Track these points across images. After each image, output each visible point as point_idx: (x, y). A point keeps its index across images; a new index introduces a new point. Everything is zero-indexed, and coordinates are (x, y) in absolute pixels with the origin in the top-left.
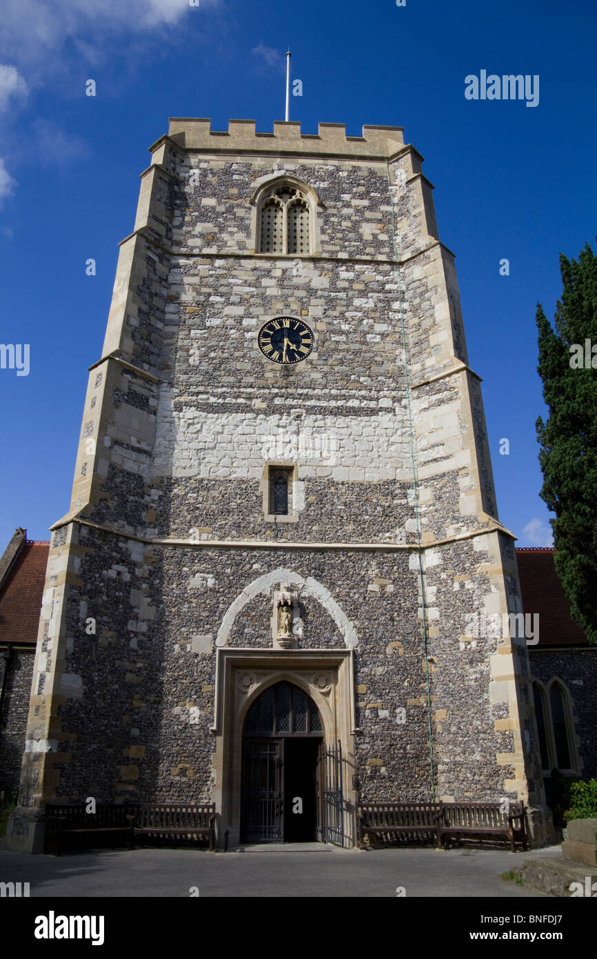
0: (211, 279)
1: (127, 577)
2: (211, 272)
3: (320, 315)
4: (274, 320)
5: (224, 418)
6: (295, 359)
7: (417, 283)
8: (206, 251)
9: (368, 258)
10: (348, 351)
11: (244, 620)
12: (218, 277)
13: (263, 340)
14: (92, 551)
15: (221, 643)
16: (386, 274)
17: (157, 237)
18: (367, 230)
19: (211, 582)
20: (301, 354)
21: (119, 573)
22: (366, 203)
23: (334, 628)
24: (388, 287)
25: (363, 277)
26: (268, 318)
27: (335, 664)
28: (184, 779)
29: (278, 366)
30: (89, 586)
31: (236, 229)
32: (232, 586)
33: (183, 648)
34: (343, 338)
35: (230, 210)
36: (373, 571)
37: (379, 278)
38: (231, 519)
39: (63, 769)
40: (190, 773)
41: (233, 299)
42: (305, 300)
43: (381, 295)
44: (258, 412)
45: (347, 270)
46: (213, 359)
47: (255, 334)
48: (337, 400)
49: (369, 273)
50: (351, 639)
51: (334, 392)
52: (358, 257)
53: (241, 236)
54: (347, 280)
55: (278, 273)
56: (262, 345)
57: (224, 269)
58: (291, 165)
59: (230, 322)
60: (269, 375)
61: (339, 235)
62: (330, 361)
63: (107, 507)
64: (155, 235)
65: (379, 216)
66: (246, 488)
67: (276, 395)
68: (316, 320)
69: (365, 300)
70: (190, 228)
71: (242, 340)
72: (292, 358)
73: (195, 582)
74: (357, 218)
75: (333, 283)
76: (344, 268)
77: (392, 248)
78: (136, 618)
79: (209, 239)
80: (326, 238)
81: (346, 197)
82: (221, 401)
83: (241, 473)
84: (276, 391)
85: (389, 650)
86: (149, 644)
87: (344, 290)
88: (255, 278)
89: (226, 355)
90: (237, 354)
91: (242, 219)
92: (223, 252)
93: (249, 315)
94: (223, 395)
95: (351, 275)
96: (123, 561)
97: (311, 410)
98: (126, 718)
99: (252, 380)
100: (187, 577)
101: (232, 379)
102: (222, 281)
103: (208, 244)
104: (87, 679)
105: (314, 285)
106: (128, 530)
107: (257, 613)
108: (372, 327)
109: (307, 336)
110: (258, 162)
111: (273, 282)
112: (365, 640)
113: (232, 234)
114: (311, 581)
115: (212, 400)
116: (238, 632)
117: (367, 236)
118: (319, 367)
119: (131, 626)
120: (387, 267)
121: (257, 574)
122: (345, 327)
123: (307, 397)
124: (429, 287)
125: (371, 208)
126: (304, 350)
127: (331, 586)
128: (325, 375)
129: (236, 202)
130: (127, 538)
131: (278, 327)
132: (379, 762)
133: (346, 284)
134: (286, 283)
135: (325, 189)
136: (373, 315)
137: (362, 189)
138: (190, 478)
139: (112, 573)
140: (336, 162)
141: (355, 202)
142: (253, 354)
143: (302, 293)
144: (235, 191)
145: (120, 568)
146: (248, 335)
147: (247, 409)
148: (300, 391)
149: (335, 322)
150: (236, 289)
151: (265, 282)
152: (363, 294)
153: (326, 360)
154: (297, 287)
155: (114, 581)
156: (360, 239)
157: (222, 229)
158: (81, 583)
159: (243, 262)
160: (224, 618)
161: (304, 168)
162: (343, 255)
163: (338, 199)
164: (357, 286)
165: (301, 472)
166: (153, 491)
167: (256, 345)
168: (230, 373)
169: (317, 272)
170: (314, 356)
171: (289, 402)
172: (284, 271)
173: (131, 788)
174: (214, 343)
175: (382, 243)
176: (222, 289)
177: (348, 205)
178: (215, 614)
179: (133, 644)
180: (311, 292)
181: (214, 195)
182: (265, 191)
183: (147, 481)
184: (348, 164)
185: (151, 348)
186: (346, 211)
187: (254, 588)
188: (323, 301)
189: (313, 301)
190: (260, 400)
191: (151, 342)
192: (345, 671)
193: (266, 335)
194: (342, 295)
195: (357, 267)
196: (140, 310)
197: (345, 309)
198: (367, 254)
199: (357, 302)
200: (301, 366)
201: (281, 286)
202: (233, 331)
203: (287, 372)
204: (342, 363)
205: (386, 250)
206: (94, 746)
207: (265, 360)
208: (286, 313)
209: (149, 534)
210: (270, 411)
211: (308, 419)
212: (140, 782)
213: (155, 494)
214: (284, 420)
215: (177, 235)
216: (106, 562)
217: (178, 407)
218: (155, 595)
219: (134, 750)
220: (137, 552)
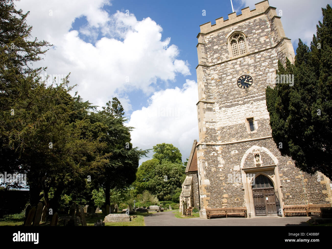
0: (222, 70)
1: (216, 154)
2: (221, 68)
3: (253, 72)
4: (240, 77)
5: (233, 108)
6: (248, 87)
7: (280, 53)
8: (218, 62)
9: (264, 49)
10: (263, 80)
11: (246, 160)
12: (223, 69)
13: (238, 84)
14: (206, 150)
15: (242, 167)
16: (271, 52)
17: (204, 63)
18: (262, 40)
19: (237, 152)
20: (250, 85)
21: (214, 154)
22: (260, 31)
23: (271, 159)
24: (271, 56)
25: (263, 56)
26: (239, 77)
27: (273, 169)
28: (238, 201)
29: (244, 90)
30: (207, 159)
31: (224, 53)
32: (242, 153)
33: (232, 170)
34: (260, 77)
35: (222, 48)
37: (269, 54)
38: (239, 135)
39: (208, 201)
40: (239, 200)
41: (228, 74)
42: (248, 68)
43: (270, 59)
44: (241, 105)
45: (258, 55)
46: (227, 93)
47: (236, 83)
48: (262, 96)
49: (265, 54)
50: (276, 162)
51: (261, 93)
52: (261, 50)
53: (226, 55)
54: (259, 58)
55: (239, 63)
56: (238, 85)
57: (224, 66)
58: (236, 27)
59: (229, 81)
60: (242, 93)
61: (254, 45)
62: (258, 85)
63: (208, 139)
64: (203, 63)
65: (265, 33)
66: (242, 126)
67: (245, 99)
68: (252, 73)
69: (265, 63)
70: (213, 57)
71: (233, 85)
72: (247, 87)
73: (233, 153)
74: (258, 37)
75: (255, 60)
76: (257, 54)
77: (271, 43)
78: (220, 164)
79: (218, 58)
80: (250, 47)
81: (254, 31)
82: (231, 104)
83: (240, 122)
84: (245, 97)
85: (288, 163)
86: (224, 170)
87: (259, 61)
88: (233, 66)
89: (230, 91)
90: (232, 90)
91: (226, 49)
92: (223, 61)
93: (233, 78)
94: (231, 102)
95: (260, 56)
96: (214, 151)
97: (254, 101)
98: (222, 188)
99: (237, 96)
100: (231, 152)
101: (233, 97)
102: (225, 70)
103: (218, 60)
104: (211, 180)
105: (249, 63)
106: (214, 143)
107: (250, 158)
108: (269, 71)
109: (250, 79)
110: (226, 30)
111: (238, 66)
112: (280, 161)
113: (224, 55)
114: (263, 147)
115: (229, 104)
116: (246, 164)
117: (263, 42)
118: (255, 87)
119: (219, 166)
120: (270, 50)
121: (248, 148)
122: (261, 73)
123: (254, 97)
124: (283, 53)
125: (262, 32)
126: (250, 83)
127: (268, 148)
128: (257, 89)
129: (223, 45)
130: (214, 145)
131: (242, 79)
132: (289, 194)
133: (259, 60)
134: (242, 65)
135: (247, 31)
136: (268, 67)
137: (258, 26)
138: (227, 126)
139: (212, 154)
140: (248, 21)
141: (257, 32)
142: (236, 89)
143: (247, 67)
144: (222, 42)
145: (214, 152)
146: (234, 84)
147: (238, 104)
148: (251, 96)
149: (258, 72)
150: (228, 71)
151: (236, 66)
152: (264, 61)
153: (257, 85)
154: (245, 65)
155: (213, 156)
156: (261, 43)
157: (221, 54)
158: (205, 158)
159: (229, 62)
160: (242, 161)
161: (240, 26)
162: (256, 51)
163: (252, 33)
164: (263, 59)
165: (255, 119)
166: (218, 132)
167: (237, 86)
168: (231, 96)
169: (250, 59)
170: (253, 84)
171: (249, 100)
172: (240, 61)
173: (226, 204)
174: (226, 88)
175: (268, 42)
176: (225, 72)
177: (255, 34)
178: (239, 160)
179: (221, 170)
180: (249, 65)
181: (216, 45)
182: (230, 38)
183: (216, 129)
184: (252, 20)
185: (210, 94)
186: (255, 36)
187: (250, 151)
188: (253, 67)
189: (250, 68)
190: (241, 101)
191: (210, 93)
192: (276, 169)
193: (239, 82)
194: (258, 63)
195: (261, 53)
196: (205, 86)
197: (260, 67)
198: (264, 48)
199: (263, 64)
200: (250, 88)
201: (240, 66)
202: (230, 83)
203: (247, 91)
204: (261, 84)
205: (269, 44)
206: (215, 195)
207: (240, 89)
208: (243, 74)
209: (219, 143)
210: (244, 103)
211: (255, 103)
212: (227, 203)
213: (219, 132)
214: (248, 105)
215: (210, 60)
216: (210, 152)
217: (220, 108)
218: (224, 157)
219: (225, 196)
220: (217, 148)
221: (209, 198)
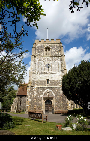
2: (40, 59)
5: (42, 75)
7: (61, 59)
8: (40, 56)
9: (56, 56)
15: (43, 96)
16: (58, 58)
17: (34, 55)
18: (56, 53)
19: (42, 90)
28: (40, 108)
32: (43, 91)
33: (39, 96)
36: (56, 89)
38: (43, 84)
48: (53, 72)
49: (56, 58)
50: (54, 95)
53: (43, 54)
57: (42, 58)
58: (48, 45)
63: (32, 84)
66: (45, 82)
73: (40, 90)
74: (55, 51)
75: (53, 59)
77: (59, 55)
79: (40, 55)
80: (52, 54)
82: (42, 73)
83: (44, 80)
85: (58, 96)
91: (43, 52)
97: (50, 73)
98: (35, 103)
104: (31, 100)
105: (51, 60)
106: (34, 86)
107: (46, 93)
110: (45, 45)
112: (56, 95)
116: (44, 95)
117: (56, 54)
119: (35, 95)
125: (57, 50)
127: (52, 90)
132: (57, 106)
134: (48, 60)
137: (56, 48)
138: (39, 81)
144: (42, 49)
147: (44, 74)
151: (46, 60)
152: (56, 60)
155: (33, 91)
156: (55, 54)
158: (30, 91)
161: (49, 45)
162: (54, 56)
163: (53, 49)
165: (50, 80)
169: (51, 58)
172: (48, 58)
178: (42, 93)
181: (40, 49)
182: (45, 49)
184: (54, 44)
187: (46, 91)
192: (54, 98)
206: (32, 105)
209: (36, 86)
210: (47, 74)
211: (50, 74)
212: (36, 108)
213: (36, 82)
214: (48, 74)
215: (37, 54)
216: (32, 89)
217: (38, 74)
218: (37, 92)
219: (35, 106)
220: (35, 88)
221: (30, 106)
